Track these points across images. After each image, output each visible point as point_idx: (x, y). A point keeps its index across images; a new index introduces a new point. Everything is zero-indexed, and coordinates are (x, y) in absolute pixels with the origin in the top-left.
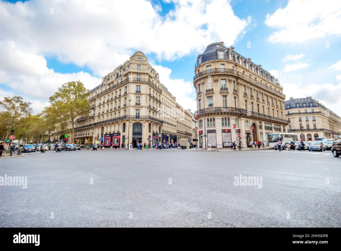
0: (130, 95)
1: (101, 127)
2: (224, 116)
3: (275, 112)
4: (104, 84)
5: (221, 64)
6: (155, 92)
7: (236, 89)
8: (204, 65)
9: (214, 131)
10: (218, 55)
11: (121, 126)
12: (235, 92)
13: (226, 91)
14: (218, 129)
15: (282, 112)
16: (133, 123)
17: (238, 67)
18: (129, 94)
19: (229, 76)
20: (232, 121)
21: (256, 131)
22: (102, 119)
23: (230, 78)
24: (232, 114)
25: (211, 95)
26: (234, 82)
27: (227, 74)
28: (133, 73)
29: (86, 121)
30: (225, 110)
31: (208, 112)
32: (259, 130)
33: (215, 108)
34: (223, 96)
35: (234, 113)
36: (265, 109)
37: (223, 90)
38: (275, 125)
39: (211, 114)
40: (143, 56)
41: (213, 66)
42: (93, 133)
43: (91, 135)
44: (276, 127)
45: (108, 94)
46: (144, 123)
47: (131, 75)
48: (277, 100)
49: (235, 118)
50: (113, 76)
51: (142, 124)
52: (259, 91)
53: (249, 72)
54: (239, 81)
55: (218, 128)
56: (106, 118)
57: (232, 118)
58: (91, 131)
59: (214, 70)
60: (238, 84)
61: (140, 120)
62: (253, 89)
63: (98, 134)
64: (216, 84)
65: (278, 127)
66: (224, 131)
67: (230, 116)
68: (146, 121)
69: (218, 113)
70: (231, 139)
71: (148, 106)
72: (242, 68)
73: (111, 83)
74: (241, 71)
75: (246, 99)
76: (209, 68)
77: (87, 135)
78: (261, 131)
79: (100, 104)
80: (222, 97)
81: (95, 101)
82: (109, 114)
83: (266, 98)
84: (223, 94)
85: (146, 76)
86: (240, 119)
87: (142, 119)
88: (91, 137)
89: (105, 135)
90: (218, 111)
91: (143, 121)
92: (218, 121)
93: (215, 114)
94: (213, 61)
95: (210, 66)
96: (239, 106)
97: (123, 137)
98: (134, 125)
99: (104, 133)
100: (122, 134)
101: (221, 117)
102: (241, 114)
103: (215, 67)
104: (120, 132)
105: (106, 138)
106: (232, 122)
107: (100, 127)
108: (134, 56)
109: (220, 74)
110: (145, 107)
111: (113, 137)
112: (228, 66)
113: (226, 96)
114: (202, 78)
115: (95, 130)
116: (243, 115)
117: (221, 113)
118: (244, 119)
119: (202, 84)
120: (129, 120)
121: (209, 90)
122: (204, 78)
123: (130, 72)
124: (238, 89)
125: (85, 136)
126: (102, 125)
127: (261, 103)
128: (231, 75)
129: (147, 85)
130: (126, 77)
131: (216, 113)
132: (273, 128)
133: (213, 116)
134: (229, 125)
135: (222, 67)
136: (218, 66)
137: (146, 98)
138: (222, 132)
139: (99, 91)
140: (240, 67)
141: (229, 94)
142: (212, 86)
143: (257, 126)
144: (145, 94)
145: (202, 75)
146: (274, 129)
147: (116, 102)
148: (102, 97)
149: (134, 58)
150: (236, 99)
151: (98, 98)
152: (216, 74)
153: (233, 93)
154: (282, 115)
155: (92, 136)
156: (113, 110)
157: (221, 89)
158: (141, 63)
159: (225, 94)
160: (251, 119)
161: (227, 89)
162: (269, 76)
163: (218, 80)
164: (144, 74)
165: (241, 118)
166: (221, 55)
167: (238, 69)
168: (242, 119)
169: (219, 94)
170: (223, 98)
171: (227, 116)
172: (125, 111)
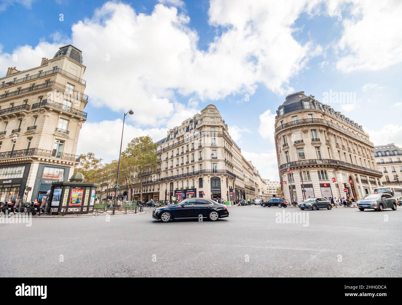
0: (206, 148)
1: (170, 182)
2: (320, 169)
3: (367, 162)
4: (171, 138)
5: (309, 114)
6: (228, 144)
7: (327, 139)
8: (289, 116)
9: (310, 186)
10: (304, 105)
11: (197, 182)
12: (328, 143)
13: (317, 142)
14: (314, 184)
15: (373, 162)
16: (211, 178)
17: (326, 116)
18: (204, 147)
19: (320, 126)
20: (330, 174)
21: (353, 184)
22: (170, 174)
23: (321, 128)
24: (329, 166)
25: (301, 147)
26: (325, 131)
27: (317, 125)
28: (208, 126)
29: (149, 176)
30: (321, 162)
31: (301, 165)
32: (357, 183)
33: (309, 160)
34: (316, 147)
35: (331, 165)
36: (357, 159)
37: (314, 140)
38: (370, 177)
39: (305, 167)
40: (215, 109)
41: (300, 117)
42: (159, 189)
43: (157, 191)
44: (371, 179)
45: (178, 148)
46: (222, 177)
47: (206, 128)
48: (366, 149)
49: (333, 170)
50: (182, 130)
51: (220, 178)
52: (349, 140)
53: (336, 121)
54: (329, 130)
55: (314, 182)
56: (175, 173)
57: (329, 171)
58: (156, 187)
59: (302, 121)
60: (328, 133)
61: (218, 175)
62: (342, 138)
63: (166, 190)
64: (306, 134)
65: (373, 180)
66: (322, 185)
67: (326, 168)
68: (224, 175)
69: (313, 166)
70: (332, 194)
71: (225, 159)
72: (330, 117)
73: (180, 137)
74: (329, 119)
75: (339, 149)
76: (295, 119)
77: (152, 191)
78: (359, 185)
79: (167, 158)
80: (314, 148)
81: (160, 155)
82: (180, 169)
83: (356, 148)
84: (316, 145)
85: (220, 129)
86: (337, 172)
87: (220, 173)
88: (157, 193)
89: (175, 191)
90: (313, 163)
91: (221, 175)
92: (314, 174)
93: (309, 166)
94: (300, 112)
95: (297, 116)
96: (333, 157)
97: (199, 193)
98: (212, 179)
99: (174, 189)
100: (198, 190)
101: (317, 170)
102: (338, 166)
103: (303, 118)
104: (195, 188)
105: (176, 194)
106: (331, 176)
107: (168, 183)
108: (206, 109)
109: (309, 125)
110: (221, 161)
111: (187, 193)
112: (316, 116)
113: (318, 148)
114: (288, 129)
115: (162, 185)
116: (341, 167)
117: (317, 166)
118: (340, 171)
119: (288, 135)
120: (207, 175)
121: (299, 141)
122: (291, 129)
123: (204, 126)
124: (330, 139)
125: (148, 192)
126: (172, 181)
127: (353, 153)
128: (321, 125)
129: (222, 138)
130: (199, 130)
131: (311, 165)
132: (368, 181)
133: (307, 169)
134: (327, 178)
135: (310, 117)
136: (306, 116)
137: (222, 151)
138: (321, 187)
139: (165, 145)
140: (327, 115)
141: (322, 145)
142: (302, 137)
143: (353, 179)
144: (221, 147)
145: (288, 126)
146: (369, 183)
147: (188, 156)
148: (169, 151)
149: (206, 111)
150: (330, 149)
151: (164, 152)
152: (305, 124)
153: (326, 144)
154: (374, 166)
155: (159, 192)
156: (185, 164)
157: (312, 140)
158: (214, 116)
159: (318, 145)
160: (347, 172)
161: (319, 140)
162: (353, 123)
163: (308, 131)
164: (218, 126)
165: (338, 170)
166: (307, 105)
167: (326, 118)
168: (339, 172)
169: (311, 145)
170: (316, 149)
171: (323, 169)
172: (201, 165)
